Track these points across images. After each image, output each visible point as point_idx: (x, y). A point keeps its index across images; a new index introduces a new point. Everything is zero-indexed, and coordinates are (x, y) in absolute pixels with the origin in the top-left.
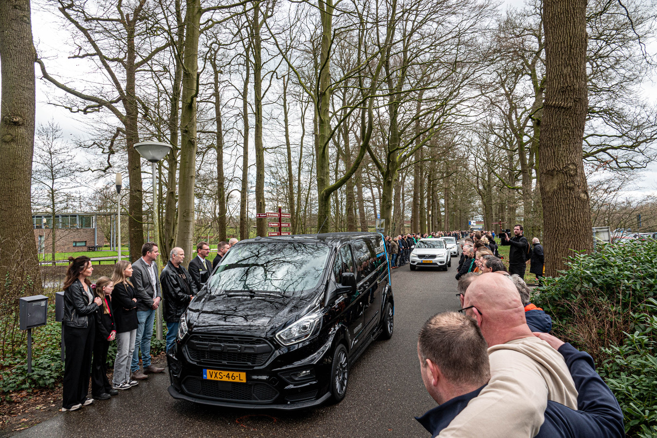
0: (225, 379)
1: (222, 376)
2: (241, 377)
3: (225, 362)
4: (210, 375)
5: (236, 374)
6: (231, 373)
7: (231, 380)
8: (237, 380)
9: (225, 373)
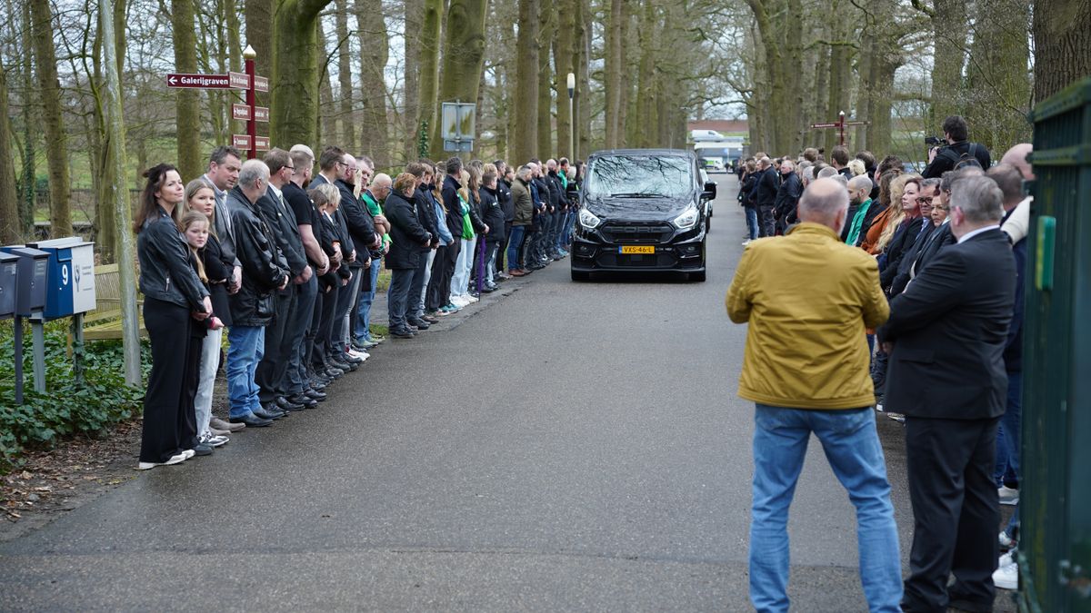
0: (638, 252)
1: (636, 250)
2: (650, 250)
3: (637, 240)
4: (624, 250)
5: (647, 248)
6: (642, 247)
7: (642, 252)
8: (647, 252)
9: (638, 248)
